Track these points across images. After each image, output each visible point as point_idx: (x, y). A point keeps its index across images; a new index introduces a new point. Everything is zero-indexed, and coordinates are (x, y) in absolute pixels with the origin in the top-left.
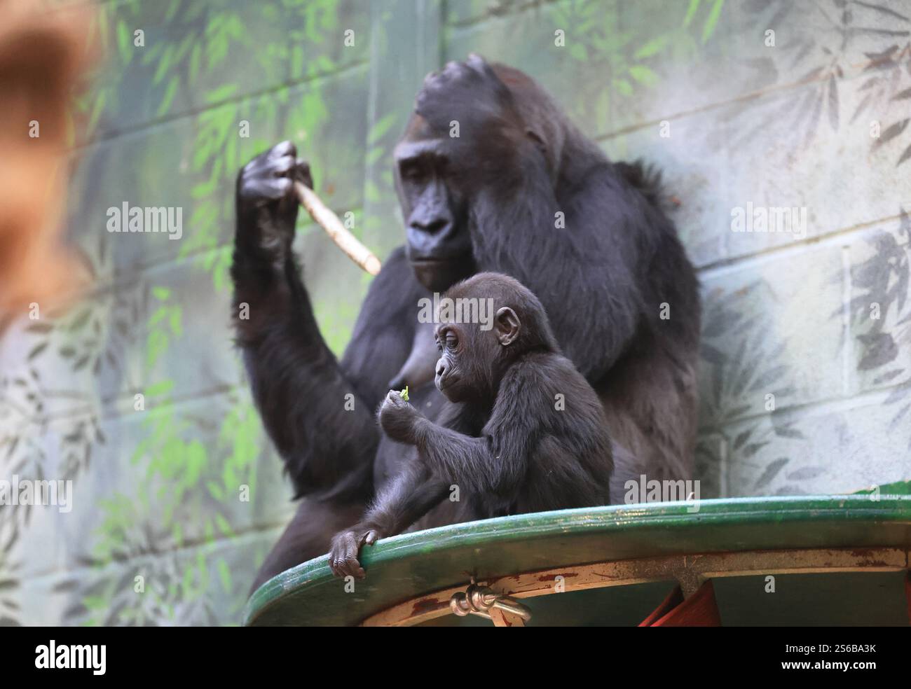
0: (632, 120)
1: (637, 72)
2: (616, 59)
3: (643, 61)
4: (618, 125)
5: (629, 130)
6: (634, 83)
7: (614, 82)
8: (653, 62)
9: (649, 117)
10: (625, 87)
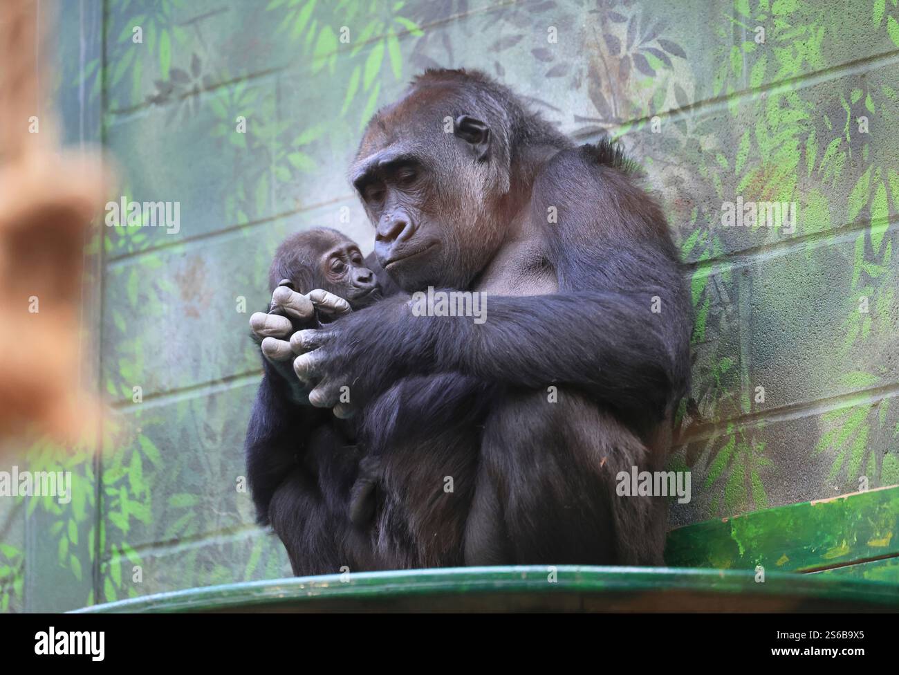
0: (291, 204)
1: (295, 158)
2: (274, 146)
3: (301, 148)
4: (276, 209)
5: (287, 214)
6: (292, 169)
7: (273, 168)
8: (311, 149)
9: (308, 202)
10: (284, 173)
